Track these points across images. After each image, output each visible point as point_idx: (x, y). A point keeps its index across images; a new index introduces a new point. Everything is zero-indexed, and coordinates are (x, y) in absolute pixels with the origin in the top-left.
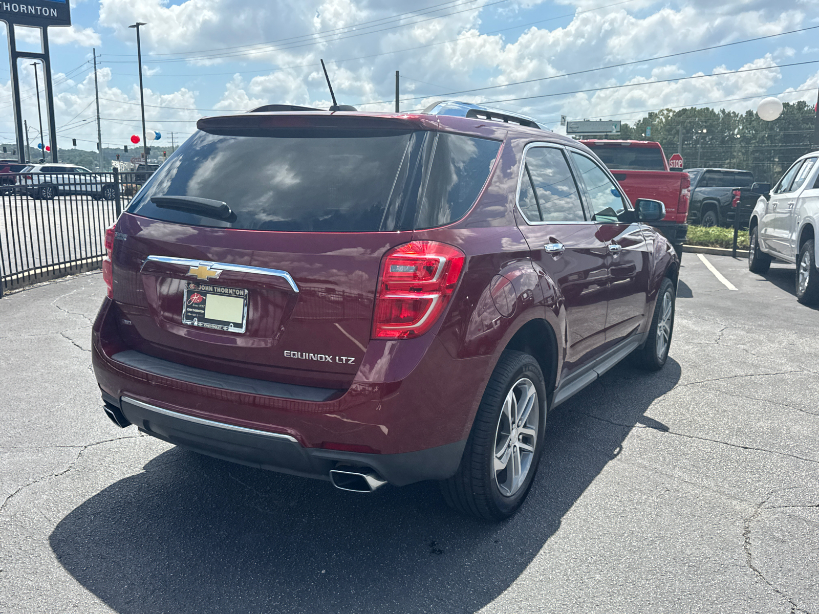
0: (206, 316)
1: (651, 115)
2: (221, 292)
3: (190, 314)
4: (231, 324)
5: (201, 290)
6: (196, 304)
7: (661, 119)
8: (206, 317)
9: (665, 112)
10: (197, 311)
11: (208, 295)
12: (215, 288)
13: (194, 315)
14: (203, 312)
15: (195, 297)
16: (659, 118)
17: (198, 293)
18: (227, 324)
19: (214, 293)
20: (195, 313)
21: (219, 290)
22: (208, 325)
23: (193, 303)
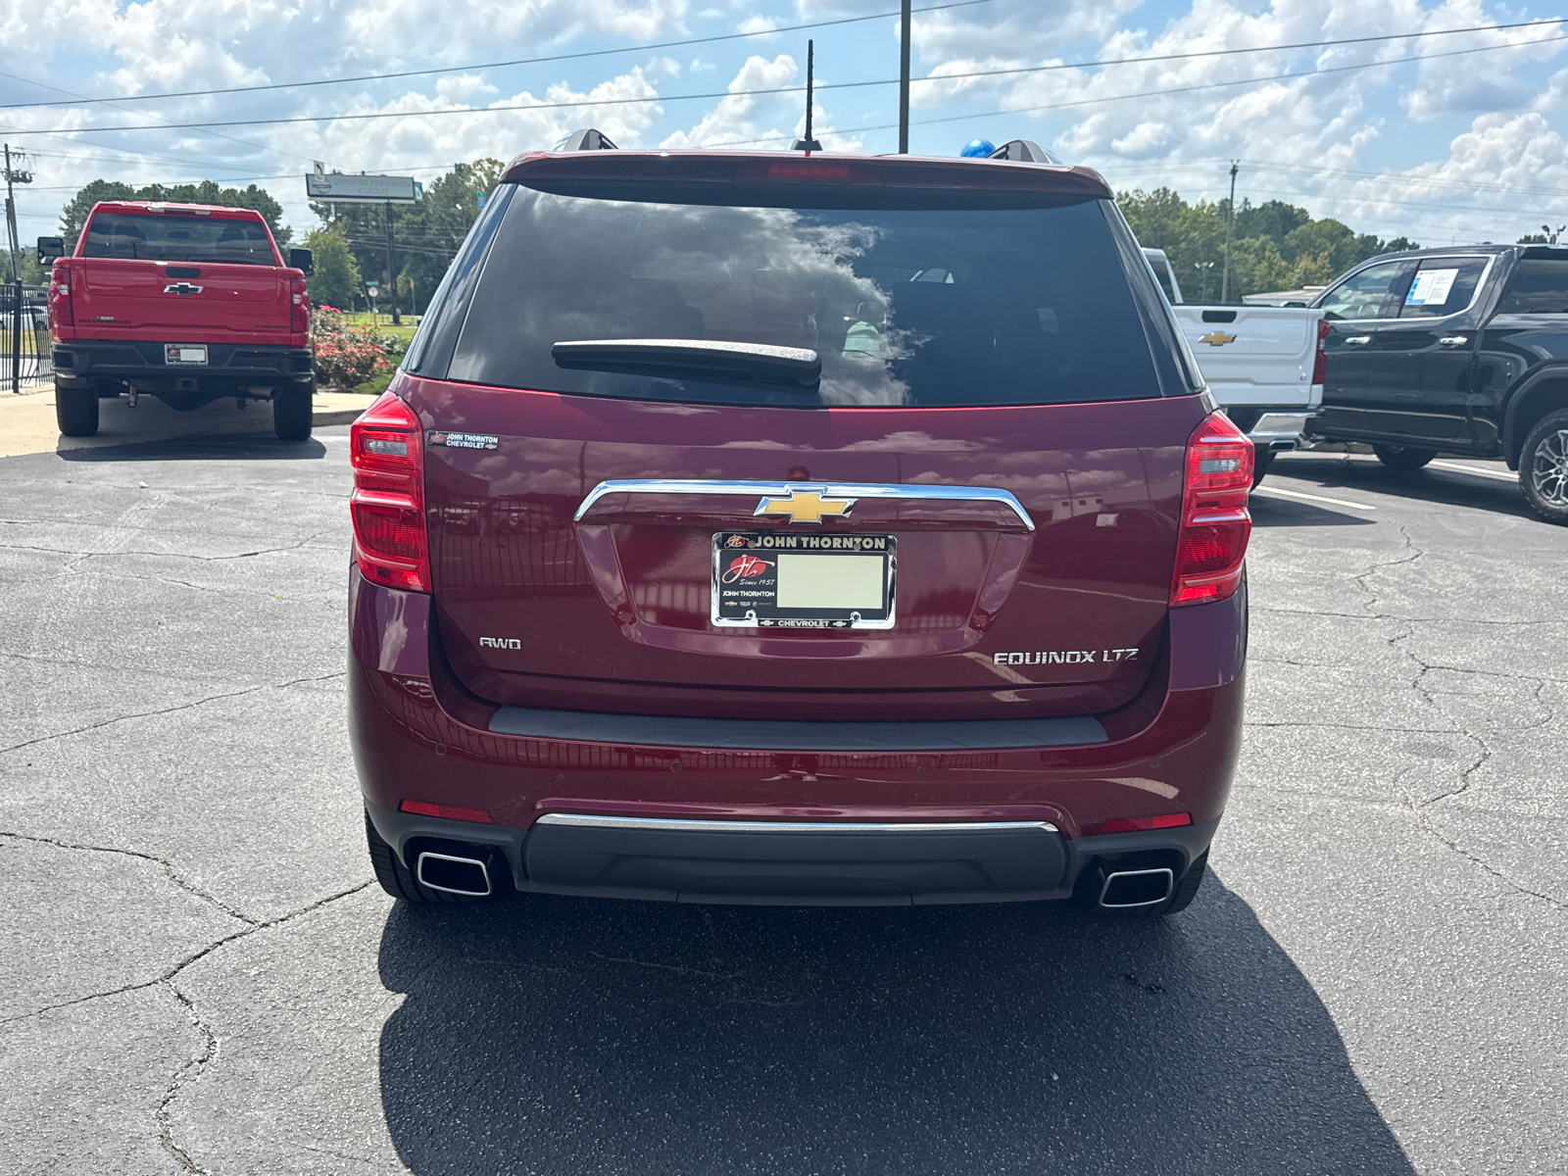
0: (783, 602)
1: (459, 168)
2: (821, 548)
3: (732, 603)
4: (856, 613)
5: (763, 546)
7: (480, 178)
8: (780, 605)
9: (486, 165)
10: (754, 594)
11: (782, 556)
12: (805, 540)
13: (746, 604)
14: (772, 594)
15: (744, 565)
16: (474, 175)
17: (751, 554)
18: (844, 613)
20: (746, 599)
21: (815, 543)
22: (791, 623)
23: (740, 577)
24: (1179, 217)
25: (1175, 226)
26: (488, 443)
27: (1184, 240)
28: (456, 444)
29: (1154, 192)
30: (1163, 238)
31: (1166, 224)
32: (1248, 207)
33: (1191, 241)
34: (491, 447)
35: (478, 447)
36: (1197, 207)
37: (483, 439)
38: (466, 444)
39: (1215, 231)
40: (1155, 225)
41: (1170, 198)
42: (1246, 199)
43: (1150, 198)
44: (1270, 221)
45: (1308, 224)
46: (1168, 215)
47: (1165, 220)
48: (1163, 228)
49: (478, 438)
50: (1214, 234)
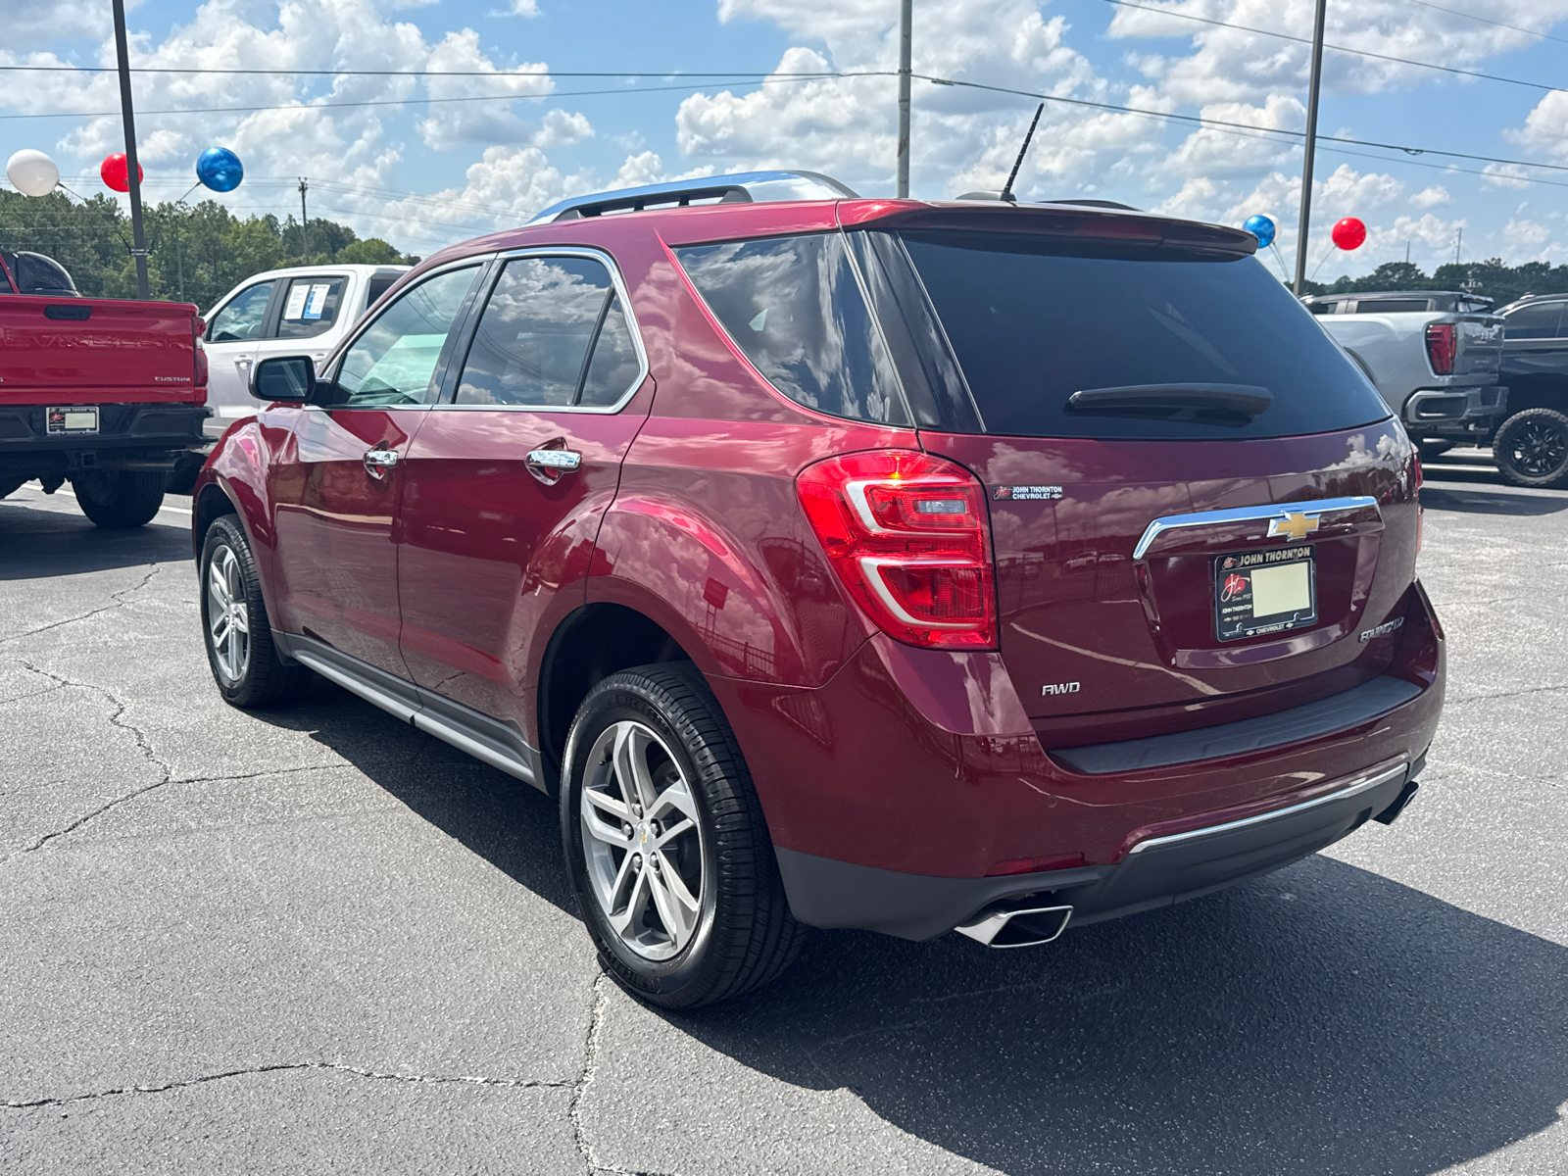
0: (1257, 612)
2: (1276, 561)
3: (1227, 619)
4: (1296, 614)
5: (1241, 565)
6: (1237, 595)
8: (1256, 615)
10: (1241, 608)
11: (1252, 572)
12: (1266, 555)
13: (1236, 618)
14: (1250, 606)
15: (1232, 583)
17: (1237, 573)
19: (1266, 564)
20: (1235, 614)
21: (1273, 556)
22: (1262, 630)
23: (1232, 595)
24: (231, 232)
25: (227, 240)
26: (1054, 493)
27: (239, 255)
28: (1023, 497)
29: (199, 205)
30: (216, 252)
31: (217, 238)
32: (293, 224)
33: (246, 257)
34: (1056, 496)
35: (1045, 497)
36: (248, 222)
37: (1048, 489)
38: (1033, 496)
39: (271, 247)
40: (206, 239)
41: (217, 211)
42: (290, 216)
43: (196, 210)
44: (318, 238)
45: (356, 243)
46: (218, 229)
47: (215, 234)
48: (215, 241)
49: (1044, 489)
50: (270, 250)
